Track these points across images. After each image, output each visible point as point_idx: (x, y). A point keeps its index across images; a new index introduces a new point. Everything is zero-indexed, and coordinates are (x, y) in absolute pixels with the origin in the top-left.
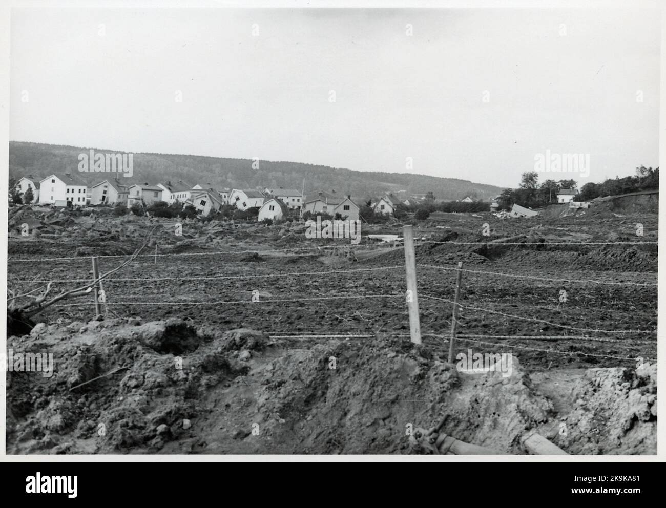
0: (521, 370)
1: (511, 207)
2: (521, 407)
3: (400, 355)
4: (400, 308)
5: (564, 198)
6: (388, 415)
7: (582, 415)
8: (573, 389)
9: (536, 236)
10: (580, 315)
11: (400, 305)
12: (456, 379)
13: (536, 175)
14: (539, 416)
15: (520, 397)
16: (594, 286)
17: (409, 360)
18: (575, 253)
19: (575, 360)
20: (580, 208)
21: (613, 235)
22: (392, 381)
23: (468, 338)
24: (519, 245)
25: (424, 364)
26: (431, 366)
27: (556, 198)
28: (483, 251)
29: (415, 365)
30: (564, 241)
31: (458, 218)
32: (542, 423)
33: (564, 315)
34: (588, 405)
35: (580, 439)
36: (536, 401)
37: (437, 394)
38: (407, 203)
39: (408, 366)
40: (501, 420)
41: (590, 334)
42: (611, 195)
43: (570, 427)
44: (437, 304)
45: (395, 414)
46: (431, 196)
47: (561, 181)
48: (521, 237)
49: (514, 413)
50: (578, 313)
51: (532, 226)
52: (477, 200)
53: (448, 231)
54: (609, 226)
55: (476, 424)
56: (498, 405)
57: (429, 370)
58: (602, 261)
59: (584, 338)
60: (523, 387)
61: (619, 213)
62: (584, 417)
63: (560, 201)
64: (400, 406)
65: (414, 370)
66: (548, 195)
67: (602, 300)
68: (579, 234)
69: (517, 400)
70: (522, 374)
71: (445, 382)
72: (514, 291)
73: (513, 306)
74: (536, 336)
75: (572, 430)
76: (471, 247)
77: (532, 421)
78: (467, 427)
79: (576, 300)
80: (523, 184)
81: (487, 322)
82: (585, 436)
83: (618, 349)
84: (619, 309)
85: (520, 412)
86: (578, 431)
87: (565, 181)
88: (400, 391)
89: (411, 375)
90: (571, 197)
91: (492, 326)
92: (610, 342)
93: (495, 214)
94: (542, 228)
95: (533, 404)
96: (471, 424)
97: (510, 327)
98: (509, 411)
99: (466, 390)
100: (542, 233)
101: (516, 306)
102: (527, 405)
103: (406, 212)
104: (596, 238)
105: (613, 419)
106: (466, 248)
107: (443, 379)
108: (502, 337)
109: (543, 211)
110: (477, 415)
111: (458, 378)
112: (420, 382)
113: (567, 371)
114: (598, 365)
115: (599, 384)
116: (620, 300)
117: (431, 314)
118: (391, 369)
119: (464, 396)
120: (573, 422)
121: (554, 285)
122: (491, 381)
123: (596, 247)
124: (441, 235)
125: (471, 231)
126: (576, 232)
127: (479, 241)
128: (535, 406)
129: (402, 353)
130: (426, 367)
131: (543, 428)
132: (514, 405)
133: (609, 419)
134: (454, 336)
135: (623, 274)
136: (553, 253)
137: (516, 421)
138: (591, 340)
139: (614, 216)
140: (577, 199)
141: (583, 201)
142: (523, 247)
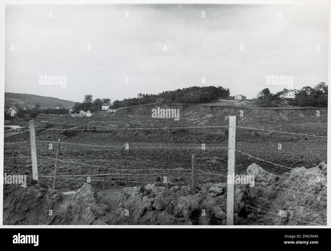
0: (93, 191)
1: (79, 111)
2: (93, 209)
3: (30, 187)
4: (24, 164)
5: (105, 108)
6: (24, 218)
7: (122, 210)
8: (117, 198)
9: (92, 126)
10: (115, 163)
11: (23, 162)
12: (60, 197)
13: (91, 96)
14: (101, 212)
15: (92, 203)
16: (120, 150)
17: (35, 190)
18: (111, 134)
19: (114, 185)
20: (112, 112)
21: (127, 125)
22: (26, 200)
23: (62, 177)
24: (84, 130)
25: (43, 191)
26: (47, 192)
27: (101, 108)
28: (66, 133)
29: (38, 192)
30: (105, 128)
31: (52, 117)
32: (103, 216)
33: (107, 164)
34: (124, 205)
35: (121, 221)
36: (100, 205)
37: (50, 205)
38: (25, 109)
39: (35, 192)
40: (83, 216)
41: (120, 172)
42: (126, 106)
43: (116, 216)
44: (43, 161)
45: (28, 217)
46: (37, 105)
47: (104, 99)
48: (85, 126)
49: (89, 212)
50: (113, 162)
51: (90, 121)
52: (62, 108)
53: (47, 124)
54: (126, 121)
55: (70, 219)
56: (82, 209)
57: (46, 194)
58: (123, 138)
59: (118, 174)
60: (94, 199)
61: (130, 115)
62: (122, 211)
63: (103, 109)
64: (31, 213)
65: (38, 194)
66: (97, 106)
67: (124, 156)
68: (112, 125)
69: (91, 205)
70: (93, 192)
71: (54, 199)
72: (82, 153)
73: (82, 160)
74: (95, 174)
75: (117, 218)
76: (59, 132)
77: (98, 215)
78: (66, 221)
79: (112, 156)
80: (85, 101)
81: (70, 169)
82: (123, 220)
83: (134, 178)
84: (132, 160)
85: (92, 211)
86: (120, 218)
87: (105, 99)
88: (30, 206)
89: (36, 197)
90: (108, 107)
91: (73, 170)
92: (130, 176)
93: (71, 115)
94: (94, 122)
95: (99, 206)
96: (68, 219)
97: (82, 170)
98: (87, 211)
99: (65, 202)
100: (95, 124)
101: (84, 160)
102: (96, 207)
103: (24, 114)
104: (120, 127)
105: (136, 211)
106: (57, 132)
107: (53, 198)
108: (79, 176)
109: (95, 114)
110: (71, 214)
111: (61, 197)
112: (41, 200)
113: (111, 190)
114: (126, 186)
115: (129, 195)
116: (132, 155)
117: (41, 166)
118: (25, 194)
119: (64, 206)
120: (118, 214)
121: (101, 150)
122: (78, 197)
123: (120, 131)
124: (44, 125)
125: (59, 124)
126: (111, 124)
127: (63, 129)
128: (99, 208)
129: (31, 186)
130: (44, 192)
131: (103, 218)
132: (89, 208)
133: (134, 211)
134: (56, 176)
135: (133, 143)
136: (100, 134)
137: (90, 215)
138: (121, 175)
139: (128, 116)
140: (111, 108)
141: (114, 109)
142: (86, 131)
